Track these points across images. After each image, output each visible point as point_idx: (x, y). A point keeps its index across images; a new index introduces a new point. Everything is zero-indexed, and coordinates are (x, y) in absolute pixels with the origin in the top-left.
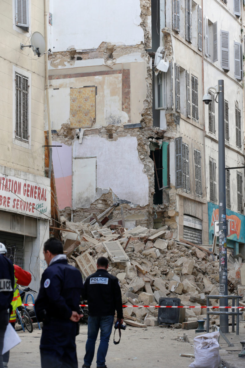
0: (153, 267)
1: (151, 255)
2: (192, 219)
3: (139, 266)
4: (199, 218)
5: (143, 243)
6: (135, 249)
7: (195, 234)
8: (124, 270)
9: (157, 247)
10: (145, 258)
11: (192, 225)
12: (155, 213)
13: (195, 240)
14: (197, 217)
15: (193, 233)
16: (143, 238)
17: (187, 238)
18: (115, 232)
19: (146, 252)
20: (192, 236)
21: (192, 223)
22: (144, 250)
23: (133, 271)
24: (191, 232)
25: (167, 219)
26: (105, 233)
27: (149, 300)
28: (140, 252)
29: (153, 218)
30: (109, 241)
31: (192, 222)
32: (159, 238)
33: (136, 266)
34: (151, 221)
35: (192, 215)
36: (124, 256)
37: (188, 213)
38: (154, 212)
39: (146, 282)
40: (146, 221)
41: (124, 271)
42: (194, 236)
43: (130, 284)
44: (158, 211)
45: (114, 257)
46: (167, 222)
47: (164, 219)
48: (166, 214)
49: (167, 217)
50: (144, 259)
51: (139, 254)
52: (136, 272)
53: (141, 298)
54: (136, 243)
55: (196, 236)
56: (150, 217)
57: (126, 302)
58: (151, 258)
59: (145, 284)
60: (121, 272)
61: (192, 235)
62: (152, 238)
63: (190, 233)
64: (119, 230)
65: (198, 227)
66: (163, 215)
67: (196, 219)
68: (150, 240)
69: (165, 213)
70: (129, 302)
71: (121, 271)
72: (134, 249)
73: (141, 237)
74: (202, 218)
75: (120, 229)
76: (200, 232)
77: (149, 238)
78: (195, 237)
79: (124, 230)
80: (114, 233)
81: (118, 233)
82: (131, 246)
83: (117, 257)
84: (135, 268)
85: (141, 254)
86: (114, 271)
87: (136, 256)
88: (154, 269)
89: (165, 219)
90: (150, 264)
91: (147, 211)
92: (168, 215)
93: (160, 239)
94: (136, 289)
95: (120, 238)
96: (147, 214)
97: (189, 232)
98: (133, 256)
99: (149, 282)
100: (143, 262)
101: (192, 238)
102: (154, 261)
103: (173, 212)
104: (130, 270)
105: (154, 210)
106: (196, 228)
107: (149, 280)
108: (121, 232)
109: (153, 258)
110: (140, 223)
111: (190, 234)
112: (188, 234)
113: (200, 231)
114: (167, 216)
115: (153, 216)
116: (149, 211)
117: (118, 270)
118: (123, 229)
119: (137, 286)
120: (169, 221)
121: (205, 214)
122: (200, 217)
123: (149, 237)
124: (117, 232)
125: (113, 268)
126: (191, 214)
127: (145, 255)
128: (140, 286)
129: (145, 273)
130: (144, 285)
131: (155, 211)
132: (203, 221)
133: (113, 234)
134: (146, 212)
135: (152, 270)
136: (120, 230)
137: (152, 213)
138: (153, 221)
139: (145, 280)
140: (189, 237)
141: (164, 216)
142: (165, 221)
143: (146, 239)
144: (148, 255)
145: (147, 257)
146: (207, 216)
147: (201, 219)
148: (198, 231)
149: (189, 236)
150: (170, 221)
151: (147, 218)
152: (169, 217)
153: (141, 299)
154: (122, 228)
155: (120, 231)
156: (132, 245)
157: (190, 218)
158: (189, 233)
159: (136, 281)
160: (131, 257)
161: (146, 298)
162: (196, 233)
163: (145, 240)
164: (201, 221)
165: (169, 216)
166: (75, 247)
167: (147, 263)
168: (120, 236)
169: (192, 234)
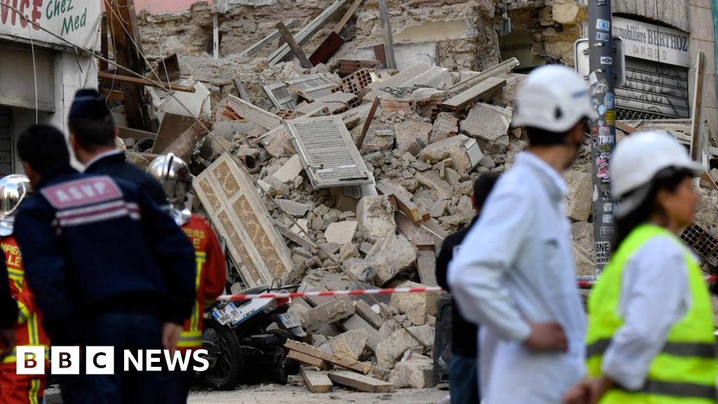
0: (454, 200)
1: (449, 159)
2: (648, 30)
3: (405, 198)
4: (674, 25)
5: (425, 119)
6: (398, 141)
7: (662, 84)
8: (354, 210)
9: (472, 133)
10: (430, 169)
11: (647, 51)
12: (505, 15)
13: (660, 103)
14: (667, 21)
15: (655, 78)
16: (427, 102)
17: (629, 98)
18: (341, 87)
19: (433, 150)
20: (650, 91)
21: (647, 45)
22: (430, 143)
23: (382, 216)
24: (644, 76)
25: (550, 33)
26: (312, 89)
27: (424, 306)
28: (414, 150)
29: (498, 32)
30: (312, 116)
31: (647, 39)
32: (481, 101)
33: (392, 197)
34: (490, 43)
35: (649, 15)
36: (354, 166)
37: (631, 10)
38: (499, 12)
39: (421, 248)
40: (470, 45)
41: (353, 214)
42: (658, 88)
43: (367, 257)
44: (515, 7)
45: (321, 168)
46: (552, 42)
47: (541, 32)
48: (547, 17)
49: (552, 26)
50: (428, 172)
51: (408, 157)
52: (393, 219)
53: (398, 302)
54: (403, 120)
55: (665, 90)
56: (488, 29)
57: (351, 316)
58: (448, 169)
59: (417, 255)
60: (344, 219)
61: (648, 87)
62: (455, 101)
63: (642, 81)
64: (352, 78)
65: (671, 56)
66: (535, 20)
67: (662, 29)
68: (448, 109)
69: (541, 13)
70: (356, 316)
71: (342, 216)
72: (395, 140)
73: (419, 99)
74: (689, 26)
75: (358, 74)
76: (682, 75)
77: (444, 103)
78: (662, 93)
79: (370, 79)
80: (338, 90)
81: (350, 88)
82: (385, 132)
83: (330, 170)
84: (389, 205)
85: (417, 158)
86: (319, 217)
87: (399, 163)
88: (460, 205)
89: (545, 34)
90: (445, 188)
91: (474, 8)
92: (554, 18)
93: (485, 105)
94: (387, 272)
95: (354, 106)
96: (475, 20)
97: (638, 75)
98: (389, 164)
99: (432, 247)
100: (421, 185)
101: (650, 97)
102: (460, 181)
103: (570, 8)
104: (372, 209)
105: (501, 5)
106: (662, 60)
107: (433, 243)
108: (361, 83)
109: (457, 171)
110: (451, 51)
111: (640, 85)
112: (634, 84)
113: (679, 72)
114: (551, 23)
115: (497, 23)
116: (480, 8)
117: (334, 213)
118: (368, 75)
119: (390, 264)
120: (556, 41)
121: (700, 10)
122: (678, 20)
123: (445, 100)
124: (346, 87)
125: (316, 206)
126: (641, 12)
127: (428, 161)
128: (401, 263)
129: (421, 218)
130: (414, 258)
131: (506, 7)
132: (693, 35)
133: (333, 91)
134: (471, 11)
135: (450, 210)
136: (356, 77)
137: (492, 15)
138: (497, 42)
139: (418, 244)
140: (638, 94)
141: (539, 23)
142: (543, 41)
143: (438, 106)
144: (441, 160)
145: (435, 166)
146: (710, 17)
147: (684, 29)
148: (672, 73)
149: (637, 90)
150: (561, 40)
151: (477, 32)
152: (560, 27)
153: (400, 303)
154: (363, 72)
155: (355, 81)
156: (389, 128)
157: (642, 28)
158: (636, 80)
159: (387, 247)
160: (383, 168)
161: (414, 302)
162: (667, 81)
163: (433, 110)
164: (682, 36)
165: (556, 22)
166: (194, 142)
167: (436, 187)
168: (356, 99)
169: (650, 82)
